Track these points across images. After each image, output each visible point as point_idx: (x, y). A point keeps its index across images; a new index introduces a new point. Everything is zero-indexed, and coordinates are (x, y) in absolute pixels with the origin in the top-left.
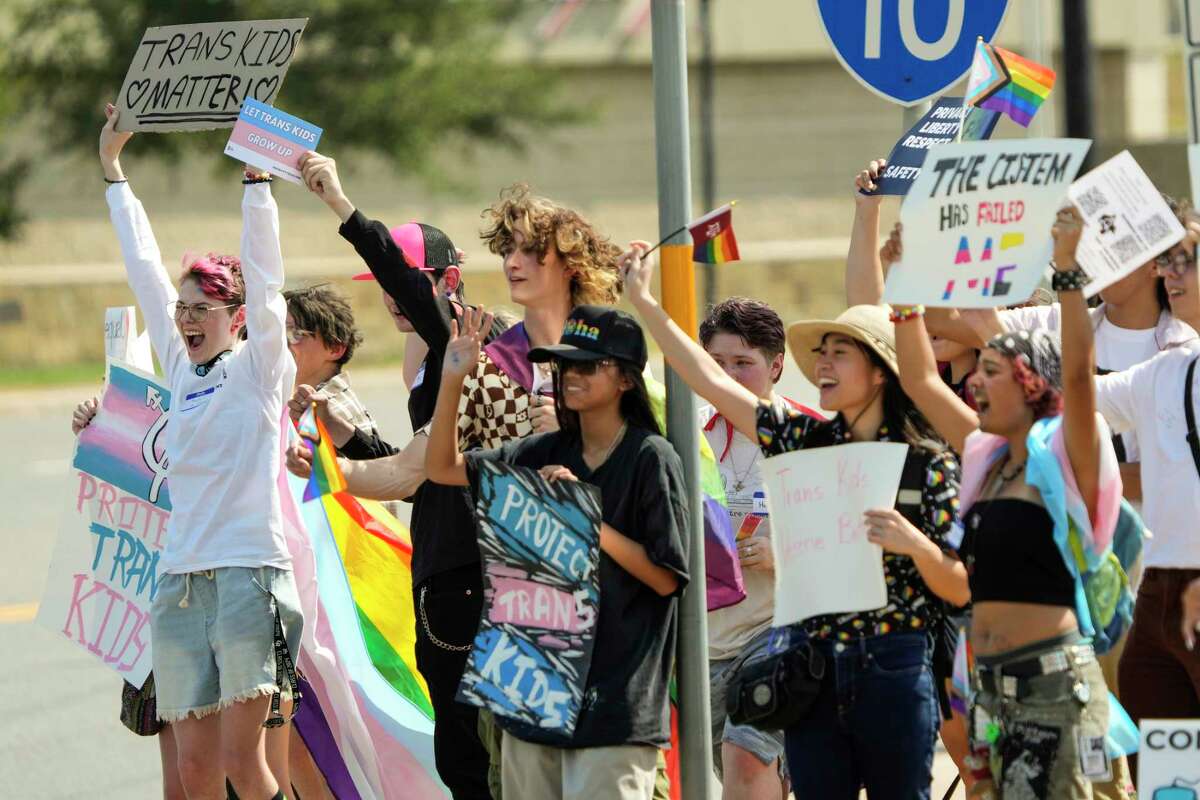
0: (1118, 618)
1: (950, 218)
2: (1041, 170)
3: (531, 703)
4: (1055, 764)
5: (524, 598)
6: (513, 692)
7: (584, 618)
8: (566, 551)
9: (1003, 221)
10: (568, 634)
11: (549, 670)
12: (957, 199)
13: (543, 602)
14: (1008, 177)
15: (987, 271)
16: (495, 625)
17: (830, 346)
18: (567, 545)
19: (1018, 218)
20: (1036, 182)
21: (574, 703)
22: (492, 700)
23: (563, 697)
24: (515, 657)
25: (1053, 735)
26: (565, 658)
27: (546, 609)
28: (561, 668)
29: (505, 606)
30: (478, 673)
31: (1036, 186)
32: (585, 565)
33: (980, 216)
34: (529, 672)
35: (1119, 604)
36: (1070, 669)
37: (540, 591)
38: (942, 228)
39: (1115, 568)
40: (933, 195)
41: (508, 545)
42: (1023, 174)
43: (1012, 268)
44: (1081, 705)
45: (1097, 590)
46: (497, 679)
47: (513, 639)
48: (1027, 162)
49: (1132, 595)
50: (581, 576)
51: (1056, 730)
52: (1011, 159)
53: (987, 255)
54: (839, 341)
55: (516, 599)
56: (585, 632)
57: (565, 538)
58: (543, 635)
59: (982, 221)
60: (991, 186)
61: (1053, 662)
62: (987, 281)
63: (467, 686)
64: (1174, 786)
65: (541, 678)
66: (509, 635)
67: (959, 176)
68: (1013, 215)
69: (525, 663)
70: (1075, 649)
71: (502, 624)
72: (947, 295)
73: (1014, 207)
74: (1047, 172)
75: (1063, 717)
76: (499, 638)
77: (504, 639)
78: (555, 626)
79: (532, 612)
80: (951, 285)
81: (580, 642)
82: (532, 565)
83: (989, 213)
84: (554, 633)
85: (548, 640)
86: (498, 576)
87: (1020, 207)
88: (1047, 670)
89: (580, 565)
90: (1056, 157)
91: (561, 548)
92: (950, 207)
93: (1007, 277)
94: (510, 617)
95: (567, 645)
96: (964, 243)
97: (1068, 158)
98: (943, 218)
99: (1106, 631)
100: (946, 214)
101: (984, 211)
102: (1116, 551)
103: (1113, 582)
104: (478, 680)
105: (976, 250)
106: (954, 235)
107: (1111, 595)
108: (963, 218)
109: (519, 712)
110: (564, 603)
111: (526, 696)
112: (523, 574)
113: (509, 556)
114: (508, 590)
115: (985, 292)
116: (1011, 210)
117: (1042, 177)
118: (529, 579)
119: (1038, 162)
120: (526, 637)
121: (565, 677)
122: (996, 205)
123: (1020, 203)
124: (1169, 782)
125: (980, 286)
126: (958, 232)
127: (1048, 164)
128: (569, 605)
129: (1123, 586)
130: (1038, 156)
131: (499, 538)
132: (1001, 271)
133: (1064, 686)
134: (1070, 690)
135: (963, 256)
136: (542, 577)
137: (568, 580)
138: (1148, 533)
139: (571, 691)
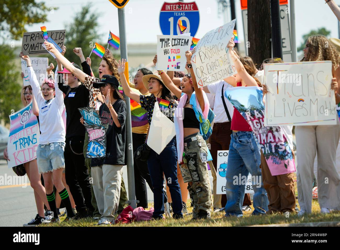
0: (209, 132)
1: (166, 52)
2: (182, 43)
3: (98, 154)
4: (197, 160)
5: (94, 133)
6: (95, 153)
7: (104, 133)
8: (96, 121)
9: (176, 53)
10: (102, 137)
11: (100, 146)
12: (166, 48)
13: (97, 133)
14: (175, 44)
15: (175, 63)
16: (91, 141)
17: (151, 80)
18: (96, 119)
19: (179, 53)
20: (182, 45)
21: (105, 150)
22: (92, 156)
23: (103, 150)
24: (94, 146)
25: (195, 154)
26: (102, 142)
27: (98, 134)
28: (102, 144)
29: (92, 137)
30: (89, 152)
31: (182, 46)
32: (100, 122)
33: (172, 52)
34: (97, 147)
35: (209, 130)
36: (197, 140)
37: (96, 131)
38: (165, 55)
39: (208, 122)
40: (162, 47)
41: (88, 124)
42: (178, 43)
43: (180, 63)
44: (200, 147)
45: (205, 127)
46: (92, 151)
47: (94, 143)
48: (178, 41)
49: (212, 128)
50: (100, 124)
51: (196, 153)
52: (175, 40)
53: (174, 60)
54: (153, 79)
55: (93, 134)
56: (105, 135)
57: (96, 118)
58: (98, 139)
59: (172, 53)
60: (173, 46)
61: (193, 139)
62: (175, 65)
63: (87, 155)
64: (224, 163)
65: (99, 148)
66: (93, 142)
67: (166, 43)
68: (178, 52)
69: (96, 146)
70: (198, 136)
71: (92, 141)
72: (168, 68)
73: (178, 50)
74: (184, 43)
75: (197, 150)
76: (92, 143)
77: (93, 143)
78: (100, 137)
79: (96, 136)
80: (168, 66)
81: (104, 138)
82: (93, 126)
83: (173, 51)
84: (100, 138)
85: (99, 140)
86: (89, 131)
87: (179, 50)
88: (193, 140)
89: (99, 123)
90: (185, 40)
91: (96, 120)
92: (166, 50)
93: (179, 65)
94: (93, 139)
95: (102, 139)
96: (169, 57)
97: (188, 40)
98: (165, 52)
99: (206, 135)
100: (165, 51)
101: (172, 51)
102: (208, 119)
103: (208, 125)
104: (89, 153)
105: (172, 59)
106: (167, 56)
107: (207, 128)
108: (168, 52)
109: (96, 156)
110: (100, 131)
111: (97, 153)
112: (92, 129)
113: (89, 126)
114: (91, 133)
115: (175, 68)
116: (177, 51)
117: (183, 44)
118: (94, 129)
119: (181, 41)
120: (96, 141)
121: (103, 146)
122: (174, 50)
123: (179, 49)
124: (223, 163)
125: (174, 66)
126: (168, 55)
127: (183, 41)
128: (101, 131)
129: (210, 126)
130: (181, 39)
131: (87, 123)
132: (178, 63)
133: (196, 143)
134: (198, 144)
135: (170, 60)
136: (95, 128)
137: (99, 126)
138: (215, 116)
139: (104, 148)
